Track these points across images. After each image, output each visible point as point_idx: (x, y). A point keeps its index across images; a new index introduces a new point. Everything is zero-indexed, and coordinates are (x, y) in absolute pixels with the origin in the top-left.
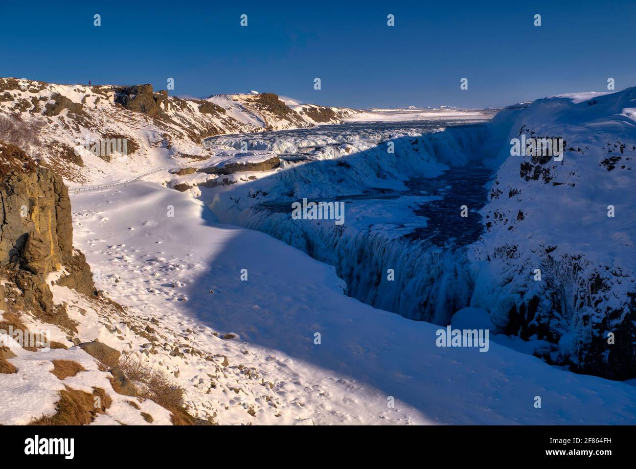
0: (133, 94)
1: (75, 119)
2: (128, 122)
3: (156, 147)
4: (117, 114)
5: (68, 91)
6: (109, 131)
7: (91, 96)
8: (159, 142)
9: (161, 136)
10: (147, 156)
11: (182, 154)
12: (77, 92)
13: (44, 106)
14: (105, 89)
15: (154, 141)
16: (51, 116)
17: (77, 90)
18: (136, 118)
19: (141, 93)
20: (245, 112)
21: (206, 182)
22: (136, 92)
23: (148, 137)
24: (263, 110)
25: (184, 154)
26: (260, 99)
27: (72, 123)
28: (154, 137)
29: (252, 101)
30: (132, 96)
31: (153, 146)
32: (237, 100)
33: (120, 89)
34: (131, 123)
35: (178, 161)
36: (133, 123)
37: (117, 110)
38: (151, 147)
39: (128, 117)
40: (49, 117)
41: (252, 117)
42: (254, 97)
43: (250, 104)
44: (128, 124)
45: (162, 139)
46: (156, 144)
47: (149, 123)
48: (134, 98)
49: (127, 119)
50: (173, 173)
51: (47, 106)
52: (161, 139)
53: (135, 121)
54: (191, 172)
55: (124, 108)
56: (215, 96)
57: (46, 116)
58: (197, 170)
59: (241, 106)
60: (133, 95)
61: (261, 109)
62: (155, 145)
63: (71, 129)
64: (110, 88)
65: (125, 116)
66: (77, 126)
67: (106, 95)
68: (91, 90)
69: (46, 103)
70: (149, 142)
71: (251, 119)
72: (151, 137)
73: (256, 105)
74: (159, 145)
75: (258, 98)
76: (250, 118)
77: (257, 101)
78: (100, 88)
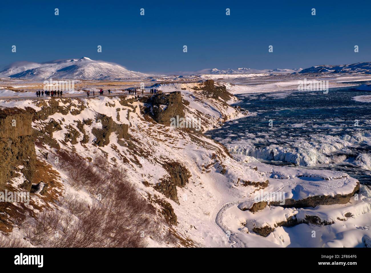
0: (163, 104)
1: (128, 147)
2: (166, 140)
3: (207, 172)
4: (152, 131)
5: (100, 106)
6: (164, 159)
7: (121, 110)
8: (209, 165)
9: (210, 157)
10: (202, 186)
11: (243, 182)
12: (109, 107)
13: (90, 132)
14: (130, 99)
15: (203, 164)
16: (103, 146)
17: (108, 105)
18: (172, 135)
19: (172, 103)
20: (197, 102)
21: (286, 220)
22: (167, 103)
23: (194, 159)
24: (210, 97)
25: (246, 182)
26: (205, 87)
27: (128, 153)
28: (203, 159)
29: (198, 90)
30: (163, 107)
31: (204, 170)
32: (185, 89)
33: (146, 98)
34: (169, 141)
35: (242, 192)
36: (171, 141)
37: (150, 126)
38: (202, 173)
39: (164, 134)
40: (101, 148)
41: (205, 107)
42: (199, 85)
43: (197, 91)
44: (166, 143)
45: (213, 161)
46: (207, 168)
47: (187, 139)
48: (165, 109)
49: (163, 136)
50: (245, 210)
51: (95, 131)
52: (211, 161)
53: (172, 137)
54: (263, 206)
55: (155, 122)
56: (162, 85)
57: (98, 147)
58: (269, 203)
59: (191, 95)
60: (165, 106)
61: (208, 97)
62: (205, 169)
63: (131, 163)
64: (134, 97)
65: (159, 132)
66: (135, 158)
67: (132, 107)
68: (119, 102)
69: (92, 128)
70: (198, 166)
71: (205, 109)
72: (198, 159)
73: (203, 93)
74: (211, 169)
75: (203, 86)
76: (203, 108)
77: (202, 89)
78: (126, 99)
